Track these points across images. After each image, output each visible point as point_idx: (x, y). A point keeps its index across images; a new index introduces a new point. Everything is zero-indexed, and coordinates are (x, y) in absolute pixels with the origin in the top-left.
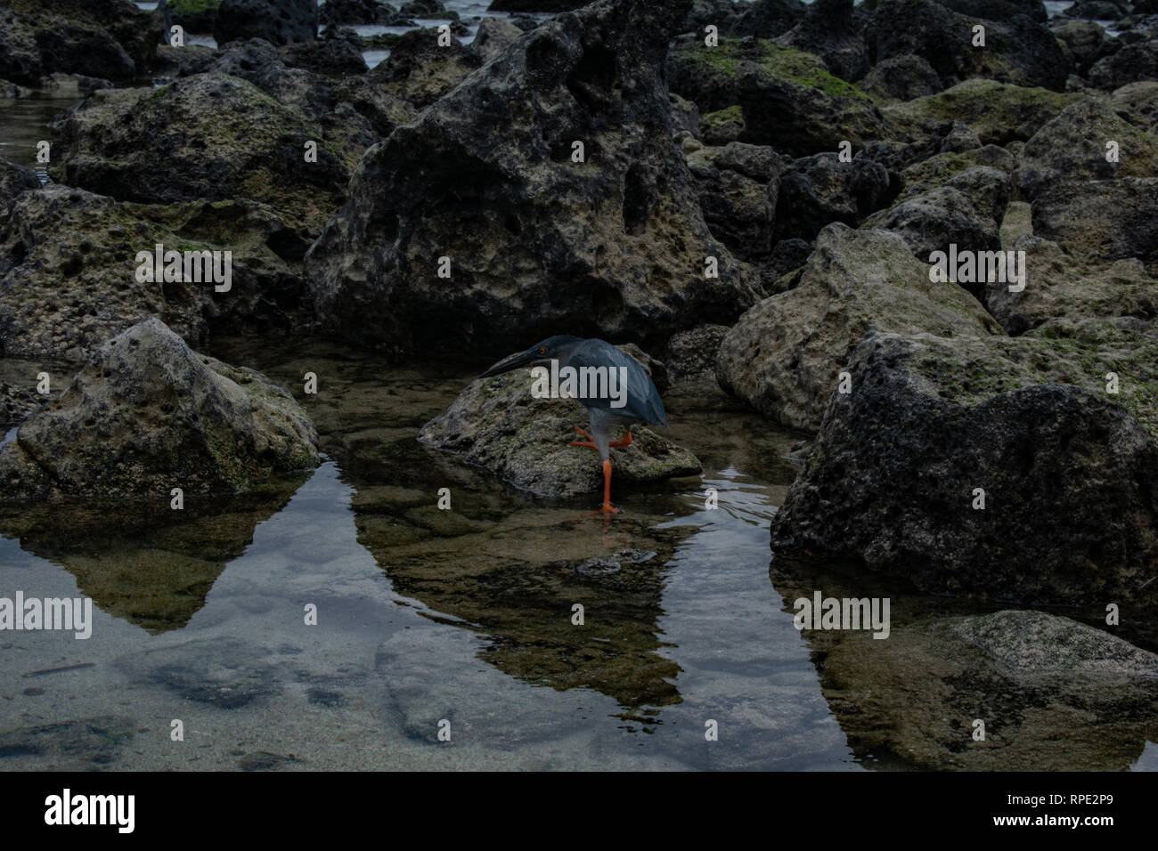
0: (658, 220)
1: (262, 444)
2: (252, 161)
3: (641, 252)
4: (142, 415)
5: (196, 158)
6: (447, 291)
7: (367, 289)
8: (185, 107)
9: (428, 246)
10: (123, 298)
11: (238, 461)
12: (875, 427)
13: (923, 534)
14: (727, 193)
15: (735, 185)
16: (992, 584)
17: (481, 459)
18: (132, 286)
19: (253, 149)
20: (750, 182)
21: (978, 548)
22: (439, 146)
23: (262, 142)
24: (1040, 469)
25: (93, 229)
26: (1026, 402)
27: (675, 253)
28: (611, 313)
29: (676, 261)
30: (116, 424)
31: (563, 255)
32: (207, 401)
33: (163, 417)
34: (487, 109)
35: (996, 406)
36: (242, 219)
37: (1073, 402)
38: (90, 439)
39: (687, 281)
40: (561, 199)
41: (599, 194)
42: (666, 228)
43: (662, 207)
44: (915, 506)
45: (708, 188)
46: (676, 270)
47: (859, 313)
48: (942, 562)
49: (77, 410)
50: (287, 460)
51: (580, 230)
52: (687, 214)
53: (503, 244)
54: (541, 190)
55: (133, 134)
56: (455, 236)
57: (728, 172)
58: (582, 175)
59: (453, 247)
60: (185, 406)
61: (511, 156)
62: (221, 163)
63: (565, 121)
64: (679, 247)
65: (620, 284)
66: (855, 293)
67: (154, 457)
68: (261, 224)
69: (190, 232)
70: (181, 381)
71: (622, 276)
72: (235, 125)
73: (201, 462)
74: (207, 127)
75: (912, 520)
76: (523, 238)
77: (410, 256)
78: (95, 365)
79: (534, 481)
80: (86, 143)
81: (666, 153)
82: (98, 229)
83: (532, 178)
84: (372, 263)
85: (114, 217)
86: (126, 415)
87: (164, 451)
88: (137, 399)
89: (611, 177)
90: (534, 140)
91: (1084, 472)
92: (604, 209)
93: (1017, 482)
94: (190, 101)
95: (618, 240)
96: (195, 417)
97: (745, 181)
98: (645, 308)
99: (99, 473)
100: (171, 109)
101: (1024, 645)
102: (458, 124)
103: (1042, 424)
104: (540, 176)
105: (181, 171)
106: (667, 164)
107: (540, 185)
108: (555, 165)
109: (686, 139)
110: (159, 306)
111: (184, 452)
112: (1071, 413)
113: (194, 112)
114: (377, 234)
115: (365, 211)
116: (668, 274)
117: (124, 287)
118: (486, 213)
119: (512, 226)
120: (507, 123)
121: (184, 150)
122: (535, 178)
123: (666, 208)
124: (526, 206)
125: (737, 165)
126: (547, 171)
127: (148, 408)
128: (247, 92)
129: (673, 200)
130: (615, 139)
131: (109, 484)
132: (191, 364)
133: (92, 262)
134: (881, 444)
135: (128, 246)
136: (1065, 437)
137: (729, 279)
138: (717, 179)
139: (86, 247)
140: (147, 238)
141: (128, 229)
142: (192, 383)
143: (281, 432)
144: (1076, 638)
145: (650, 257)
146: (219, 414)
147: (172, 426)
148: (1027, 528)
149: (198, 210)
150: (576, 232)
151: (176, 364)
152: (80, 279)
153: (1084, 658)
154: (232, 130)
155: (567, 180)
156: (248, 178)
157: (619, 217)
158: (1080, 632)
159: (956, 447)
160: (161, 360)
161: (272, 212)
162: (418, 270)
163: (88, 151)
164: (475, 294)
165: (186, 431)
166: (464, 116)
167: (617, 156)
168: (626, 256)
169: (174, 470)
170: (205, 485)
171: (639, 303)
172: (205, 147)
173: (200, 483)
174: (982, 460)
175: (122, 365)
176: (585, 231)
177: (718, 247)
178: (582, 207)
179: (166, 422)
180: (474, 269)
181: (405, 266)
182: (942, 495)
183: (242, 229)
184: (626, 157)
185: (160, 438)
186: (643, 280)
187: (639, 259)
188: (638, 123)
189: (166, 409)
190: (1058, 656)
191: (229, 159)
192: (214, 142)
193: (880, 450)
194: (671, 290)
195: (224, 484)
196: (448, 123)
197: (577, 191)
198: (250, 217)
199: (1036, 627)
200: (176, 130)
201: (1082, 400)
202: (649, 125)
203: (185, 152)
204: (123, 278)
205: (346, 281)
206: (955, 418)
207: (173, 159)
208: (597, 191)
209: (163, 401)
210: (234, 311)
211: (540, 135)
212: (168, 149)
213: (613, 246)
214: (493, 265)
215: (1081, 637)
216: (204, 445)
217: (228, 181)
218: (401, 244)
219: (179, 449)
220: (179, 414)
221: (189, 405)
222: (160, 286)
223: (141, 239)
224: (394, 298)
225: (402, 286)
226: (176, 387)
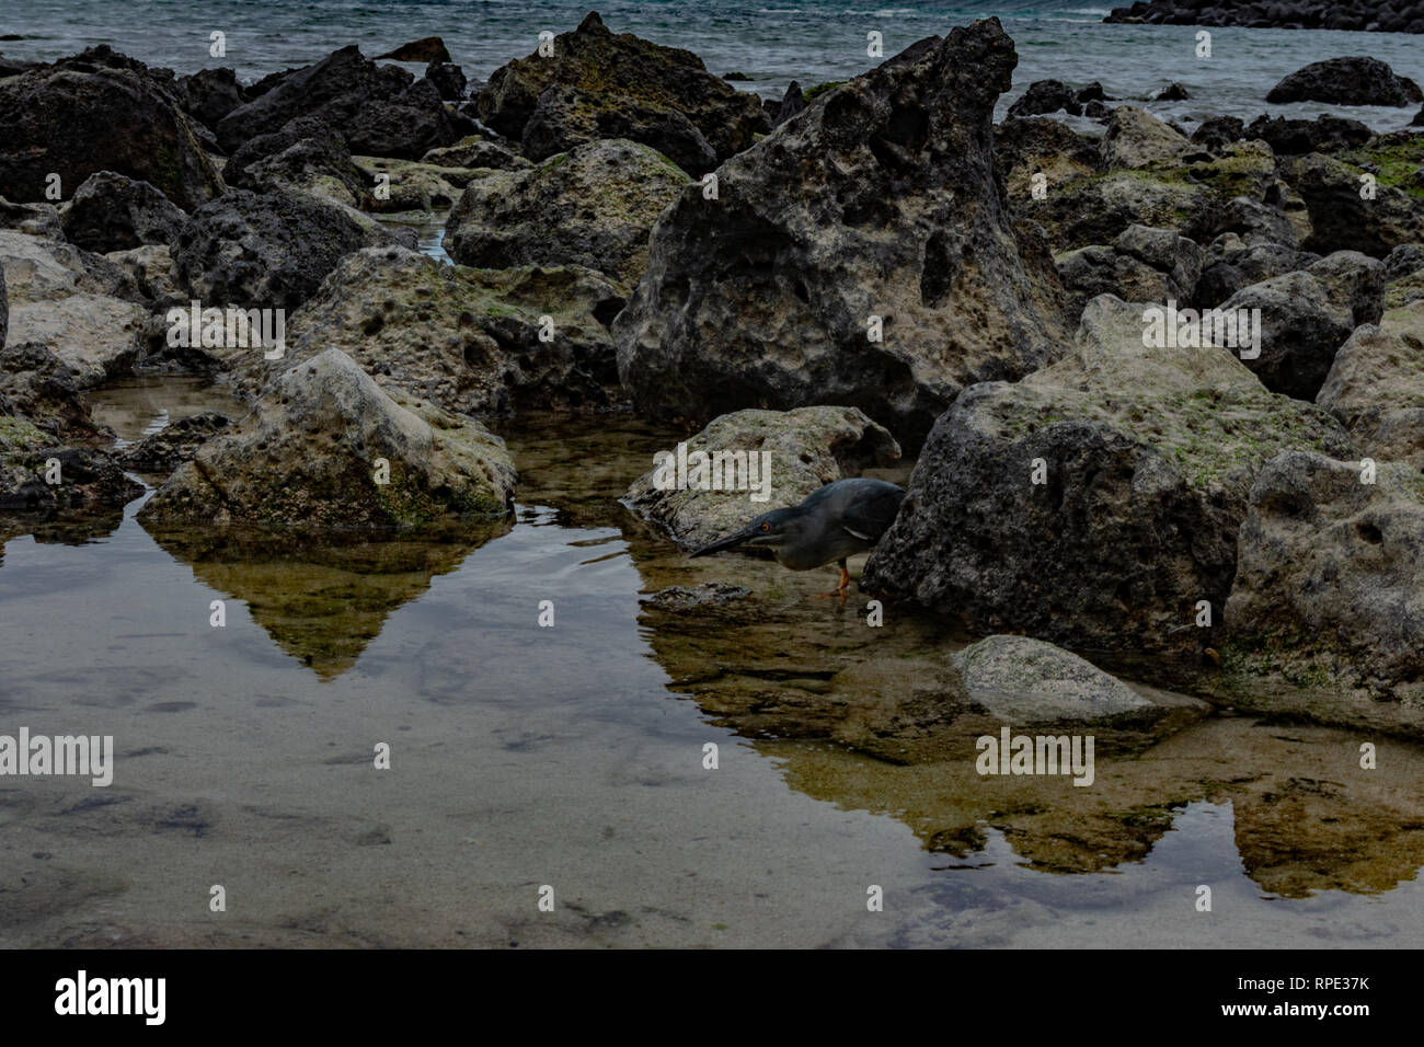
0: (962, 293)
1: (436, 481)
2: (641, 234)
3: (939, 327)
4: (312, 442)
5: (583, 231)
6: (739, 361)
7: (660, 357)
8: (579, 175)
9: (719, 313)
10: (420, 359)
11: (407, 494)
12: (937, 464)
13: (968, 570)
14: (1122, 282)
15: (1131, 272)
16: (1030, 622)
18: (431, 347)
19: (644, 222)
20: (1147, 269)
21: (1017, 585)
22: (728, 205)
23: (655, 215)
24: (1068, 504)
25: (402, 287)
26: (1056, 437)
27: (976, 329)
28: (905, 391)
29: (975, 337)
30: (286, 449)
31: (846, 325)
32: (377, 431)
33: (331, 444)
34: (779, 168)
35: (1032, 442)
36: (571, 286)
37: (1097, 439)
38: (261, 462)
39: (983, 359)
40: (846, 265)
41: (890, 264)
42: (969, 303)
43: (966, 280)
44: (964, 542)
45: (1101, 275)
46: (973, 347)
48: (983, 598)
49: (252, 434)
50: (463, 499)
51: (865, 298)
52: (993, 288)
53: (793, 311)
54: (827, 254)
55: (525, 203)
56: (746, 303)
57: (1125, 258)
58: (873, 240)
59: (746, 314)
60: (351, 434)
61: (800, 219)
62: (608, 237)
63: (863, 183)
64: (982, 322)
65: (910, 359)
67: (318, 483)
68: (590, 291)
69: (518, 297)
70: (350, 409)
71: (914, 350)
72: (629, 196)
73: (364, 491)
74: (599, 198)
75: (960, 556)
76: (811, 306)
77: (699, 321)
78: (276, 392)
79: (693, 529)
80: (480, 212)
81: (977, 222)
82: (407, 287)
83: (820, 242)
84: (665, 330)
85: (426, 276)
86: (297, 442)
87: (328, 477)
88: (309, 427)
89: (908, 244)
90: (825, 202)
91: (1105, 509)
92: (896, 277)
93: (1047, 518)
94: (587, 169)
95: (912, 312)
96: (360, 446)
97: (1143, 269)
98: (935, 386)
99: (265, 496)
100: (565, 177)
101: (993, 663)
102: (749, 182)
103: (1069, 460)
104: (827, 240)
105: (565, 244)
106: (976, 234)
107: (826, 249)
108: (845, 228)
110: (458, 369)
111: (347, 479)
112: (1095, 449)
113: (587, 181)
114: (672, 299)
115: (659, 273)
116: (964, 351)
117: (423, 348)
118: (777, 278)
119: (800, 292)
120: (799, 182)
121: (572, 221)
122: (822, 242)
123: (971, 281)
124: (811, 270)
125: (1135, 250)
126: (835, 235)
127: (319, 435)
128: (647, 161)
129: (980, 273)
130: (918, 204)
131: (273, 507)
132: (362, 394)
133: (393, 321)
134: (941, 481)
135: (432, 306)
136: (1089, 474)
137: (1033, 359)
138: (1112, 266)
139: (389, 306)
140: (455, 299)
141: (437, 288)
142: (361, 413)
143: (462, 472)
144: (1043, 660)
145: (947, 332)
146: (389, 446)
147: (337, 453)
148: (1059, 566)
149: (527, 275)
150: (860, 300)
151: (347, 393)
152: (379, 337)
153: (1045, 677)
154: (626, 201)
155: (855, 244)
156: (636, 253)
157: (916, 286)
158: (1051, 654)
159: (997, 482)
160: (334, 389)
161: (604, 279)
162: (708, 338)
163: (480, 221)
164: (764, 365)
165: (351, 460)
166: (756, 175)
167: (917, 223)
168: (919, 330)
169: (336, 496)
170: (365, 513)
171: (930, 379)
172: (594, 218)
173: (360, 511)
174: (1019, 495)
175: (299, 393)
176: (869, 300)
177: (1025, 324)
178: (869, 275)
179: (333, 450)
180: (764, 339)
181: (693, 332)
182: (987, 532)
183: (570, 297)
184: (928, 223)
185: (326, 465)
186: (936, 356)
187: (935, 333)
188: (946, 188)
189: (336, 437)
190: (1021, 674)
191: (616, 232)
192: (604, 214)
193: (939, 486)
194: (966, 367)
195: (383, 514)
196: (738, 181)
197: (865, 257)
198: (579, 284)
199: (1011, 648)
200: (568, 199)
201: (1108, 438)
202: (959, 191)
203: (573, 223)
204: (424, 339)
205: (640, 348)
206: (999, 454)
207: (558, 230)
208: (888, 258)
209: (335, 430)
211: (833, 197)
212: (556, 221)
213: (905, 318)
214: (782, 334)
215: (1050, 659)
216: (368, 474)
217: (613, 256)
218: (690, 308)
219: (342, 476)
220: (345, 442)
221: (355, 434)
222: (462, 348)
223: (449, 299)
224: (684, 367)
225: (690, 354)
226: (345, 416)
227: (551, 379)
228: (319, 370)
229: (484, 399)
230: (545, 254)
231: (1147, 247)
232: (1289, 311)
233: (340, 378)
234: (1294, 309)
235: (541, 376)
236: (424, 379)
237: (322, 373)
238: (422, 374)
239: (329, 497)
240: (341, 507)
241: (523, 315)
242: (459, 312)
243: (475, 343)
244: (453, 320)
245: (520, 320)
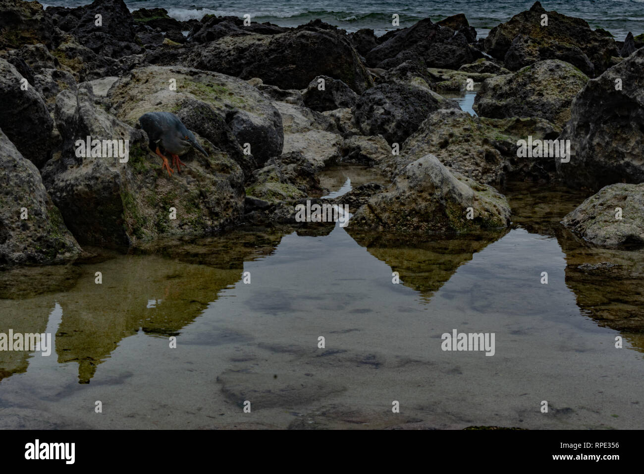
2: (565, 103)
4: (420, 196)
5: (538, 101)
6: (613, 161)
7: (577, 159)
8: (536, 76)
9: (604, 139)
10: (465, 159)
17: (579, 229)
18: (470, 154)
19: (566, 97)
22: (609, 89)
23: (571, 94)
25: (457, 127)
30: (408, 199)
32: (449, 192)
33: (429, 197)
34: (633, 72)
36: (534, 126)
38: (397, 205)
49: (393, 193)
50: (488, 223)
53: (638, 138)
55: (511, 89)
56: (616, 134)
59: (616, 140)
62: (549, 104)
67: (423, 215)
68: (542, 129)
69: (509, 132)
70: (437, 182)
72: (559, 85)
73: (443, 219)
74: (545, 86)
77: (594, 143)
78: (404, 174)
79: (594, 238)
80: (490, 93)
82: (459, 127)
84: (578, 146)
85: (468, 122)
86: (413, 196)
87: (427, 212)
88: (419, 190)
94: (539, 73)
96: (442, 198)
99: (399, 220)
100: (529, 77)
105: (529, 107)
110: (482, 164)
111: (436, 213)
113: (540, 79)
114: (581, 132)
115: (575, 121)
117: (467, 154)
118: (631, 123)
119: (642, 129)
120: (642, 79)
121: (533, 97)
127: (423, 193)
128: (568, 69)
131: (402, 225)
132: (442, 175)
133: (453, 142)
135: (470, 135)
139: (451, 135)
140: (481, 132)
141: (473, 128)
142: (442, 183)
146: (455, 199)
147: (431, 201)
149: (513, 122)
151: (436, 174)
152: (447, 150)
154: (558, 88)
156: (562, 112)
160: (430, 173)
161: (548, 123)
162: (598, 150)
163: (490, 97)
164: (625, 163)
165: (437, 205)
166: (622, 75)
169: (431, 221)
170: (444, 229)
172: (543, 96)
173: (441, 227)
175: (414, 174)
179: (429, 200)
180: (625, 151)
181: (592, 148)
183: (533, 131)
185: (426, 207)
189: (431, 194)
191: (553, 102)
192: (548, 94)
195: (452, 229)
196: (613, 79)
198: (537, 125)
200: (531, 87)
203: (533, 98)
204: (467, 150)
207: (527, 101)
209: (430, 191)
210: (521, 169)
212: (526, 97)
214: (633, 149)
216: (444, 211)
217: (551, 113)
218: (590, 138)
219: (433, 212)
220: (435, 196)
221: (439, 193)
222: (484, 155)
223: (478, 132)
226: (435, 185)
227: (525, 169)
228: (423, 164)
230: (520, 112)
233: (432, 168)
235: (520, 167)
236: (467, 168)
237: (425, 165)
238: (466, 166)
239: (427, 221)
240: (433, 226)
241: (512, 140)
242: (483, 139)
243: (490, 152)
244: (480, 142)
245: (510, 142)
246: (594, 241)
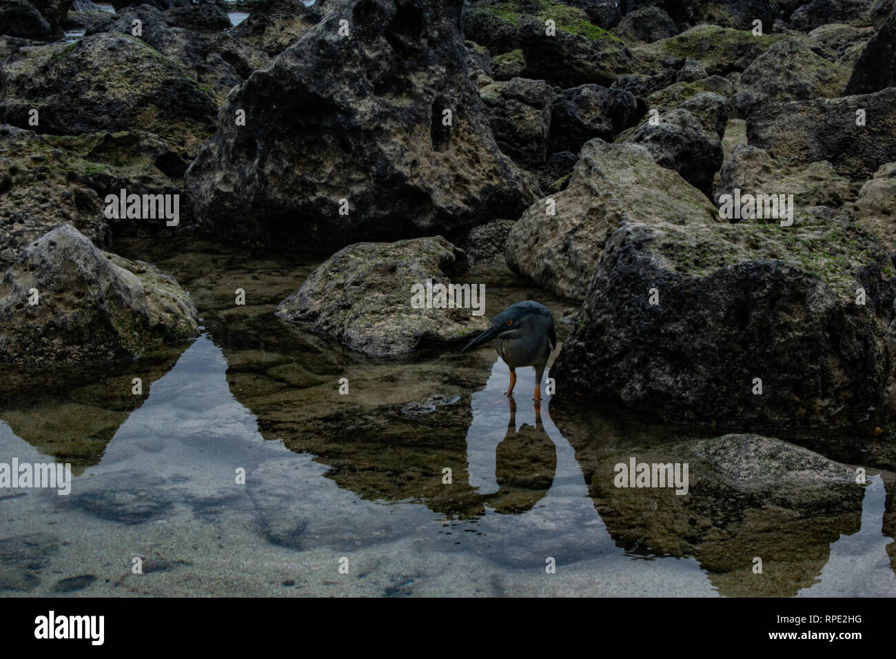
0: (459, 140)
1: (154, 320)
2: (142, 100)
3: (446, 165)
4: (60, 300)
5: (99, 99)
6: (296, 198)
7: (235, 198)
8: (89, 59)
9: (281, 163)
10: (44, 209)
11: (136, 334)
12: (627, 295)
13: (666, 377)
14: (512, 118)
15: (518, 111)
17: (325, 327)
18: (51, 200)
19: (143, 91)
20: (529, 108)
21: (708, 386)
22: (287, 85)
23: (150, 85)
24: (754, 324)
25: (19, 156)
26: (742, 273)
27: (472, 164)
28: (424, 213)
29: (472, 171)
30: (40, 307)
31: (386, 168)
32: (111, 288)
33: (77, 301)
34: (324, 56)
35: (719, 277)
36: (135, 146)
37: (778, 273)
38: (20, 319)
39: (481, 186)
40: (382, 125)
41: (411, 121)
42: (464, 146)
43: (461, 130)
44: (658, 356)
45: (497, 113)
46: (473, 178)
47: (614, 208)
48: (680, 398)
49: (9, 297)
50: (174, 332)
51: (398, 148)
52: (480, 134)
53: (339, 160)
54: (367, 118)
55: (49, 81)
56: (300, 156)
57: (512, 101)
58: (398, 106)
59: (300, 164)
60: (93, 292)
61: (343, 92)
62: (119, 103)
63: (384, 64)
64: (475, 160)
65: (430, 190)
66: (611, 193)
67: (71, 332)
68: (150, 149)
69: (95, 156)
70: (90, 273)
71: (431, 183)
72: (128, 73)
73: (107, 336)
74: (107, 75)
75: (657, 367)
76: (354, 156)
77: (267, 170)
78: (23, 262)
79: (366, 344)
80: (13, 89)
81: (463, 87)
82: (23, 156)
83: (360, 109)
84: (237, 178)
85: (35, 146)
86: (48, 300)
87: (78, 327)
88: (56, 288)
89: (421, 107)
90: (361, 79)
91: (788, 326)
92: (416, 132)
93: (736, 335)
94: (93, 54)
95: (427, 156)
96: (101, 301)
97: (526, 108)
98: (449, 208)
99: (27, 345)
100: (78, 61)
101: (744, 461)
102: (301, 68)
103: (754, 291)
104: (365, 107)
105: (87, 109)
106: (464, 96)
107: (367, 115)
108: (378, 98)
109: (480, 76)
110: (73, 215)
111: (93, 328)
112: (777, 281)
113: (96, 63)
114: (241, 155)
115: (231, 137)
116: (467, 181)
117: (45, 201)
118: (325, 137)
119: (345, 146)
120: (340, 66)
121: (90, 93)
122: (362, 109)
123: (464, 130)
124: (356, 130)
125: (519, 95)
126: (371, 104)
127: (65, 294)
128: (138, 47)
129: (470, 124)
130: (423, 77)
131: (35, 354)
132: (97, 259)
133: (19, 182)
134: (632, 309)
135: (46, 169)
136: (773, 299)
137: (514, 184)
138: (503, 107)
139: (14, 171)
140: (61, 162)
141: (47, 156)
142: (98, 274)
143: (168, 311)
144: (784, 454)
145: (453, 168)
146: (119, 297)
147: (83, 308)
148: (745, 371)
149: (100, 140)
150: (395, 150)
151: (85, 259)
152: (10, 195)
153: (789, 469)
154: (127, 77)
155: (387, 110)
156: (140, 113)
157: (428, 137)
158: (787, 450)
159: (689, 309)
160: (74, 257)
161: (159, 140)
162: (273, 183)
163: (14, 95)
164: (318, 200)
165: (95, 312)
166: (306, 62)
167: (425, 91)
168: (433, 168)
169: (86, 342)
170: (111, 353)
171: (445, 204)
172: (105, 90)
173: (107, 351)
174: (709, 319)
175: (44, 262)
176: (401, 149)
177: (505, 159)
178: (399, 131)
179: (79, 305)
180: (316, 181)
181: (263, 179)
182: (680, 347)
183: (136, 154)
184: (432, 91)
185: (75, 318)
186: (447, 186)
187: (444, 170)
188: (440, 65)
189: (79, 295)
190: (770, 468)
191: (124, 99)
192: (112, 86)
193: (631, 313)
194: (470, 193)
195: (125, 352)
196: (293, 68)
197: (395, 119)
198: (141, 144)
199: (753, 447)
200: (82, 77)
201: (785, 271)
202: (449, 66)
203: (90, 94)
204: (44, 194)
205: (218, 192)
206: (688, 287)
207: (81, 100)
208: (410, 118)
209: (77, 289)
211: (365, 76)
212: (77, 93)
213: (424, 160)
214: (331, 177)
215: (788, 453)
216: (109, 322)
218: (259, 163)
219: (89, 326)
220: (89, 298)
221: (96, 292)
222: (73, 199)
223: (57, 163)
224: (255, 205)
225: (261, 195)
226: (86, 277)
228: (59, 243)
229: (94, 235)
231: (528, 93)
232: (683, 138)
233: (77, 248)
234: (687, 136)
236: (50, 224)
237: (62, 244)
239: (81, 343)
240: (91, 350)
241: (111, 171)
242: (66, 172)
243: (81, 194)
244: (63, 178)
245: (110, 174)
246: (369, 350)
